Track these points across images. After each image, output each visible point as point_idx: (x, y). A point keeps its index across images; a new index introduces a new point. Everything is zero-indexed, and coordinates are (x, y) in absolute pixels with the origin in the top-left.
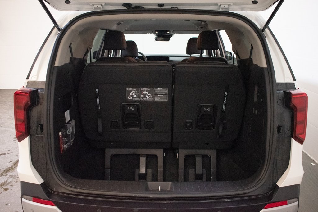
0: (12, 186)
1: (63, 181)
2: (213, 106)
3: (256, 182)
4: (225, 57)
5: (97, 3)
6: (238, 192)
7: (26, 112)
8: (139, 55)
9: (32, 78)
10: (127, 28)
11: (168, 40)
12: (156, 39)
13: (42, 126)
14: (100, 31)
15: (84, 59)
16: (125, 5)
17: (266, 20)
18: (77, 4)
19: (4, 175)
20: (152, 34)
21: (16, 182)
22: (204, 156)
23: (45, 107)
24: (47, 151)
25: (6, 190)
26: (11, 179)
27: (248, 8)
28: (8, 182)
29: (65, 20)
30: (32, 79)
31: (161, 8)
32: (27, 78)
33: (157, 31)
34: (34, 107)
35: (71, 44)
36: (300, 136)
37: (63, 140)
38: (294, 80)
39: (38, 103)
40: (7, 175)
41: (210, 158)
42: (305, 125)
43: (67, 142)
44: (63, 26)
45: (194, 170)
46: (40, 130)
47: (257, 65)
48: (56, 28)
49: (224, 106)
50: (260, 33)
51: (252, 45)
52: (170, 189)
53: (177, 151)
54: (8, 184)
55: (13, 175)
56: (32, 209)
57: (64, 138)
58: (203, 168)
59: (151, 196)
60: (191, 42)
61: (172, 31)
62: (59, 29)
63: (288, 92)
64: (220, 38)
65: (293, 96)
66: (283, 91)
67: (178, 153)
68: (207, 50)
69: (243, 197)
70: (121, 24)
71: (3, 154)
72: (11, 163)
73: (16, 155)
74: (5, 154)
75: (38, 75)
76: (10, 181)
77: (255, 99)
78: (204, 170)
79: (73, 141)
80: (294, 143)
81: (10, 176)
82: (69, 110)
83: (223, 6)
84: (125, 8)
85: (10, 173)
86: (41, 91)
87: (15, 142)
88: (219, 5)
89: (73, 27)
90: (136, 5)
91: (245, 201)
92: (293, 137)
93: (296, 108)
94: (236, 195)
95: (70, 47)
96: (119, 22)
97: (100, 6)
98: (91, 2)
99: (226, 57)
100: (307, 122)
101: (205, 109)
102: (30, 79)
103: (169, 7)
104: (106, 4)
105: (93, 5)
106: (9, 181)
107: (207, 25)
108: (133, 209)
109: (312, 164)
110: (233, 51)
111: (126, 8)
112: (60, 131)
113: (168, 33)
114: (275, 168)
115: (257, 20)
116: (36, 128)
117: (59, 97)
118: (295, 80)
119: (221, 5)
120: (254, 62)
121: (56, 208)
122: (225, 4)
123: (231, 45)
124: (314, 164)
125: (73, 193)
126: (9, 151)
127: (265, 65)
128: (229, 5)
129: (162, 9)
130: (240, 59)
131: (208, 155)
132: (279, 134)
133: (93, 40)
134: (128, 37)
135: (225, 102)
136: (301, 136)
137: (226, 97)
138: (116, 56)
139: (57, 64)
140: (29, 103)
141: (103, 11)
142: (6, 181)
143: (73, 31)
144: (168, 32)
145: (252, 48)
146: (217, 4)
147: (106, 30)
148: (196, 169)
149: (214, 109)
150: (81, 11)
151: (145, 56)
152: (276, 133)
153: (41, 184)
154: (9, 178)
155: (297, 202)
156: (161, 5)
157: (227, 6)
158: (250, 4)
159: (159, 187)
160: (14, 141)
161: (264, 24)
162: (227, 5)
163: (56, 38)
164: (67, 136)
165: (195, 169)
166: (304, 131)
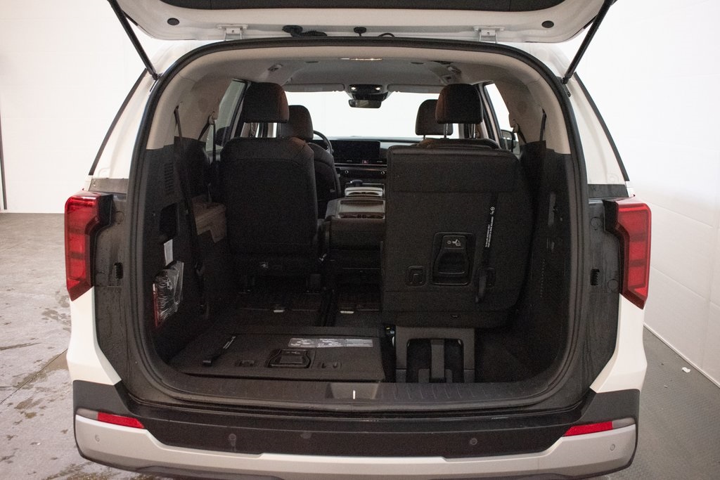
0: (43, 408)
1: (161, 379)
2: (467, 237)
3: (549, 383)
4: (497, 142)
5: (232, 26)
6: (514, 403)
7: (89, 237)
8: (316, 137)
9: (102, 173)
10: (289, 80)
11: (378, 106)
12: (352, 104)
13: (120, 266)
14: (233, 84)
15: (201, 140)
16: (287, 28)
17: (571, 59)
18: (192, 26)
19: (25, 386)
20: (344, 92)
21: (51, 401)
22: (449, 343)
23: (128, 227)
24: (129, 319)
25: (30, 416)
26: (40, 395)
27: (535, 36)
28: (33, 402)
29: (167, 58)
30: (100, 173)
31: (360, 35)
32: (91, 173)
33: (353, 86)
34: (105, 228)
35: (177, 107)
36: (636, 290)
37: (159, 300)
38: (626, 178)
39: (114, 221)
40: (32, 386)
41: (461, 347)
42: (646, 268)
43: (167, 307)
44: (162, 69)
45: (428, 370)
46: (116, 274)
47: (553, 151)
48: (148, 73)
49: (489, 236)
50: (559, 87)
51: (544, 112)
52: (377, 397)
53: (392, 332)
54: (36, 403)
55: (44, 387)
56: (96, 436)
57: (161, 297)
58: (446, 367)
59: (338, 408)
60: (426, 108)
61: (386, 87)
62: (155, 76)
63: (610, 203)
64: (487, 99)
65: (620, 210)
66: (603, 201)
67: (395, 335)
68: (462, 125)
69: (522, 412)
70: (276, 69)
71: (21, 346)
72: (38, 363)
73: (49, 348)
74: (25, 345)
75: (112, 167)
76: (38, 398)
77: (551, 220)
78: (449, 372)
79: (178, 305)
80: (625, 304)
81: (38, 388)
82: (171, 240)
83: (484, 33)
84: (288, 35)
85: (38, 384)
86: (119, 197)
87: (46, 322)
88: (477, 29)
89: (184, 72)
90: (311, 29)
91: (527, 421)
92: (623, 292)
93: (627, 233)
94: (508, 408)
95: (176, 113)
96: (274, 66)
97: (237, 31)
98: (221, 22)
99: (501, 140)
100: (651, 267)
101: (449, 242)
102: (96, 175)
103: (377, 34)
104: (250, 27)
105: (225, 28)
106: (35, 399)
107: (459, 72)
108: (302, 433)
109: (685, 369)
110: (511, 127)
111: (290, 36)
112: (154, 282)
113: (379, 91)
114: (588, 356)
115: (553, 61)
116: (107, 270)
117: (154, 212)
118: (629, 180)
119: (480, 31)
120: (548, 146)
121: (145, 432)
122: (489, 28)
123: (507, 113)
124: (687, 370)
125: (179, 403)
126: (33, 339)
127: (566, 149)
128: (497, 30)
129: (363, 37)
130: (525, 142)
131: (456, 340)
132: (595, 287)
133: (219, 101)
134: (293, 98)
135: (490, 228)
136: (638, 291)
137: (492, 218)
138: (267, 136)
139: (151, 145)
140: (96, 219)
141: (246, 40)
142: (30, 400)
143: (183, 80)
144: (378, 89)
145: (545, 117)
146: (472, 29)
147: (245, 81)
148: (433, 370)
149: (469, 241)
150: (199, 39)
151: (329, 139)
152: (589, 284)
153: (116, 385)
154: (36, 393)
155: (634, 426)
156: (360, 30)
157: (492, 33)
158: (538, 29)
159: (354, 392)
160: (43, 319)
161: (566, 68)
162: (493, 29)
163: (149, 93)
164: (167, 292)
165: (430, 369)
166: (645, 280)
